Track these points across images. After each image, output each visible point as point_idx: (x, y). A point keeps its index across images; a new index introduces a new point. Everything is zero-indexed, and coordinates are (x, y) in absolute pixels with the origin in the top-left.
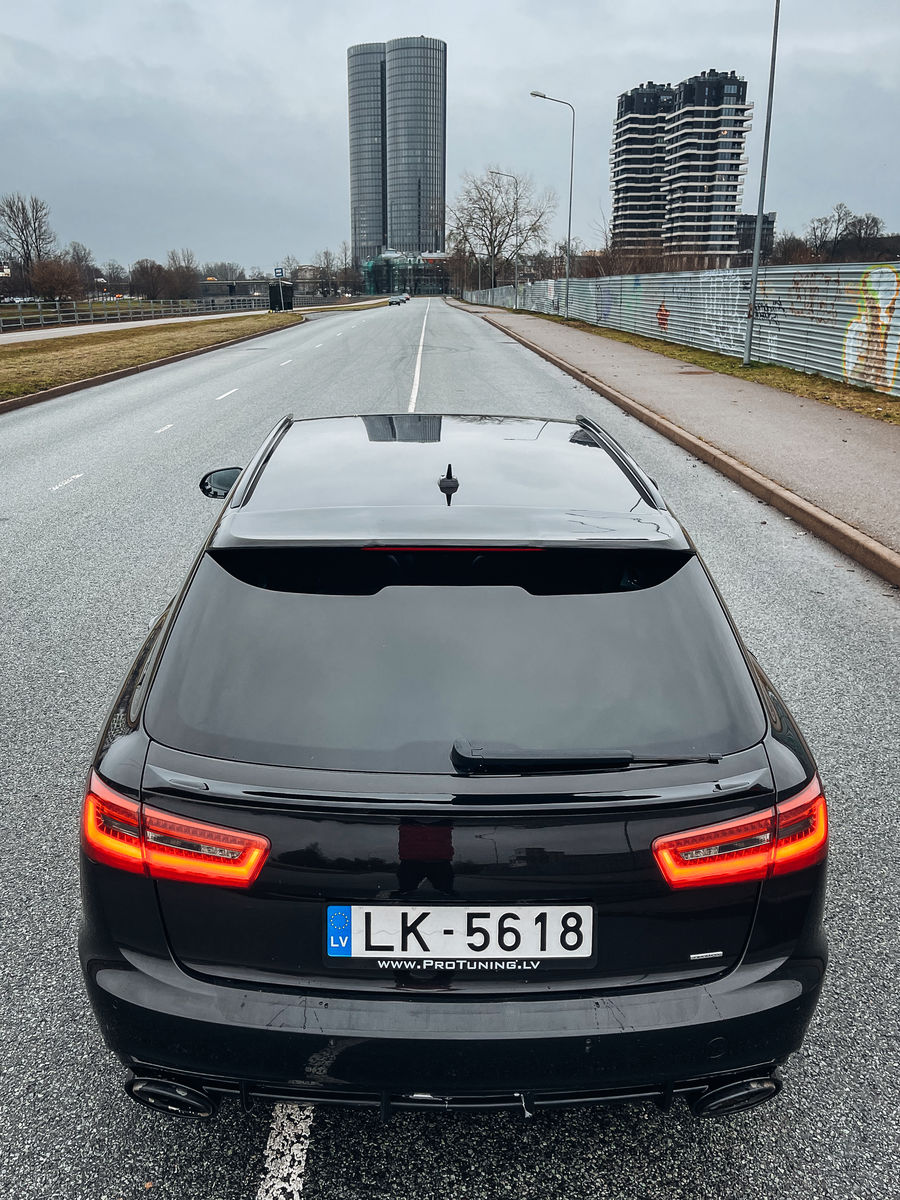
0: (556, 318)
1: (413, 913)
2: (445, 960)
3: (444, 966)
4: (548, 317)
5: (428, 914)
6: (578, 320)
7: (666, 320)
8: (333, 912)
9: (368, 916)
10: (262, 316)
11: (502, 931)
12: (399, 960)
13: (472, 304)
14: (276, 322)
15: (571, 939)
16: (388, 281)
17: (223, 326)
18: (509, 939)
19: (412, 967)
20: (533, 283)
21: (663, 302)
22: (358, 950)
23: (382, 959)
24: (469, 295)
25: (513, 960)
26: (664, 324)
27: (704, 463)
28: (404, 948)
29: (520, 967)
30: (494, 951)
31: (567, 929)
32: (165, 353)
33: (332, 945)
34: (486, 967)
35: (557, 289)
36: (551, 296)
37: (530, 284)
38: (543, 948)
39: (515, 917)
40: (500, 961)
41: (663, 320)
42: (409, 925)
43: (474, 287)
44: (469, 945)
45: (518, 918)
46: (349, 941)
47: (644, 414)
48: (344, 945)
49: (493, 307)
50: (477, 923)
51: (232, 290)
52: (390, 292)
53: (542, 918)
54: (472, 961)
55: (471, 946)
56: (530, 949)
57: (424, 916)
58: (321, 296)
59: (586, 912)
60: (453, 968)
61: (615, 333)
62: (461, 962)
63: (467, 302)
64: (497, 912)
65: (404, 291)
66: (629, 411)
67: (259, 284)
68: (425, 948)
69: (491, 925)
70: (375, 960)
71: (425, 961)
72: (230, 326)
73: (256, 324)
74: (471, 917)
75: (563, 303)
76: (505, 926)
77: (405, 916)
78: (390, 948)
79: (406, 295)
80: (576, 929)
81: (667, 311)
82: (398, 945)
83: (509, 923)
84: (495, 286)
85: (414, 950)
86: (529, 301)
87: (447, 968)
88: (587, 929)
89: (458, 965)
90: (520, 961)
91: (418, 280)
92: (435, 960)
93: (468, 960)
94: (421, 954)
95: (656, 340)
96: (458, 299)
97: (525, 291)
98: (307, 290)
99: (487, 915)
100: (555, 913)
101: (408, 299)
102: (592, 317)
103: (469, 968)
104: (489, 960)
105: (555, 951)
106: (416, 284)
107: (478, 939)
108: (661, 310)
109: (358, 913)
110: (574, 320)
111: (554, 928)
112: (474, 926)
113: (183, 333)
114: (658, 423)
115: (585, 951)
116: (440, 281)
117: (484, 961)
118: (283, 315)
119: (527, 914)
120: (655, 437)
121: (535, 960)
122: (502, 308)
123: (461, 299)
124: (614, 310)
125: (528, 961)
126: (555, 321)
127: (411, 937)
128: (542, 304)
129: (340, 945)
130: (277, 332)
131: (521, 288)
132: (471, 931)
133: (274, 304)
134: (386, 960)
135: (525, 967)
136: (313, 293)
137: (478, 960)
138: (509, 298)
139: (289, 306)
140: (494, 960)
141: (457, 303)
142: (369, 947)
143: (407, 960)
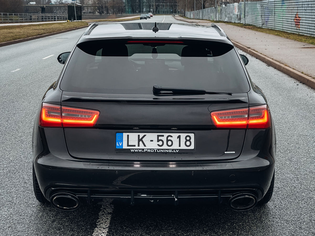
0: (239, 25)
1: (141, 135)
2: (150, 149)
3: (150, 151)
4: (235, 24)
5: (146, 135)
6: (251, 25)
7: (299, 22)
8: (118, 135)
9: (128, 136)
10: (63, 23)
11: (168, 141)
12: (137, 149)
13: (190, 19)
14: (72, 26)
15: (188, 143)
16: (140, 5)
17: (41, 27)
18: (170, 143)
19: (141, 151)
20: (226, 5)
21: (297, 12)
22: (125, 147)
23: (132, 149)
24: (188, 14)
25: (171, 149)
26: (298, 25)
27: (303, 84)
28: (139, 146)
29: (173, 152)
30: (165, 147)
31: (187, 140)
32: (9, 39)
33: (117, 145)
34: (163, 151)
35: (239, 8)
36: (236, 12)
37: (224, 6)
38: (180, 146)
39: (171, 137)
40: (167, 149)
41: (297, 22)
42: (140, 139)
43: (192, 9)
44: (158, 144)
45: (172, 137)
46: (122, 143)
47: (277, 65)
48: (121, 145)
49: (203, 20)
50: (160, 138)
51: (43, 10)
52: (141, 12)
53: (179, 137)
54: (159, 149)
55: (158, 145)
56: (176, 146)
57: (145, 136)
58: (99, 14)
59: (192, 135)
60: (153, 151)
61: (272, 31)
62: (155, 150)
63: (188, 18)
64: (166, 135)
65: (149, 12)
66: (269, 64)
67: (60, 7)
68: (145, 146)
69: (164, 139)
70: (130, 149)
71: (145, 149)
72: (45, 27)
73: (61, 26)
74: (158, 136)
75: (242, 16)
76: (168, 139)
77: (139, 136)
78: (135, 146)
79: (151, 14)
80: (189, 140)
81: (299, 17)
82: (137, 145)
83: (169, 138)
84: (204, 8)
85: (142, 146)
86: (223, 16)
87: (151, 151)
88: (193, 140)
89: (154, 150)
90: (173, 150)
91: (158, 6)
92: (148, 149)
93: (157, 149)
94: (143, 147)
95: (294, 34)
96: (182, 16)
97: (221, 10)
98: (89, 10)
99: (163, 136)
100: (183, 136)
101: (152, 16)
102: (259, 23)
103: (158, 151)
104: (164, 149)
105: (183, 147)
106: (157, 8)
107: (160, 143)
108: (296, 17)
109: (125, 135)
110: (249, 25)
111: (183, 140)
112: (159, 139)
113: (18, 30)
114: (283, 68)
115: (192, 147)
116: (171, 6)
117: (162, 149)
118: (76, 22)
119: (175, 136)
120: (280, 74)
121: (177, 150)
122: (208, 20)
123: (184, 16)
124: (271, 18)
125: (175, 150)
126: (239, 26)
127: (141, 142)
128: (231, 17)
129: (120, 145)
130: (73, 31)
131: (219, 8)
132: (158, 141)
133: (71, 17)
134: (133, 149)
135: (174, 152)
136: (93, 13)
137: (160, 149)
138: (212, 14)
139: (80, 18)
140: (165, 149)
141: (182, 18)
142: (128, 145)
143: (139, 149)
